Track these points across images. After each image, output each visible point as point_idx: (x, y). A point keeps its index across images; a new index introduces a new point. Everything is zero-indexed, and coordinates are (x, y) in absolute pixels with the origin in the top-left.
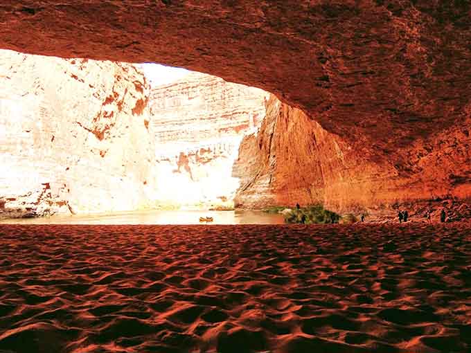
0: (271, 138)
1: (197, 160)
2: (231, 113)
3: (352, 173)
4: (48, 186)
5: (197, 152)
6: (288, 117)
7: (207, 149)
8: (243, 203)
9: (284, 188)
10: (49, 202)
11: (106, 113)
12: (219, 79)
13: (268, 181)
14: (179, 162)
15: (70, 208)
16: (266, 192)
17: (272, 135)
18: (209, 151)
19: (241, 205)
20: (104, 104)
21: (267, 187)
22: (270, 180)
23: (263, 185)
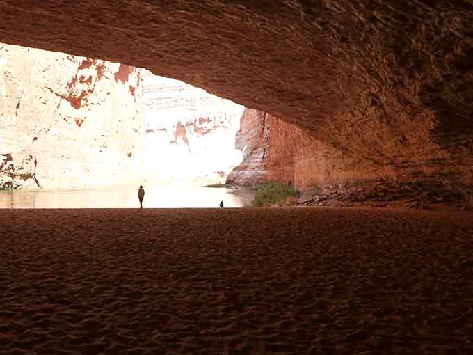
1: (195, 130)
4: (9, 157)
5: (195, 121)
7: (207, 118)
8: (235, 179)
10: (11, 174)
11: (83, 77)
14: (177, 132)
15: (37, 181)
18: (209, 121)
19: (233, 181)
20: (80, 68)
21: (260, 162)
22: (264, 154)
23: (256, 160)
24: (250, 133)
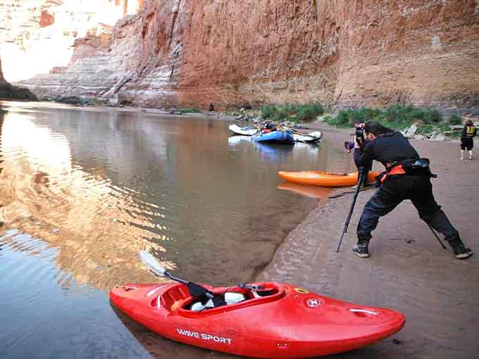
0: (175, 17)
8: (133, 99)
9: (193, 84)
16: (164, 88)
17: (176, 13)
19: (129, 102)
22: (172, 73)
23: (160, 79)
24: (125, 53)
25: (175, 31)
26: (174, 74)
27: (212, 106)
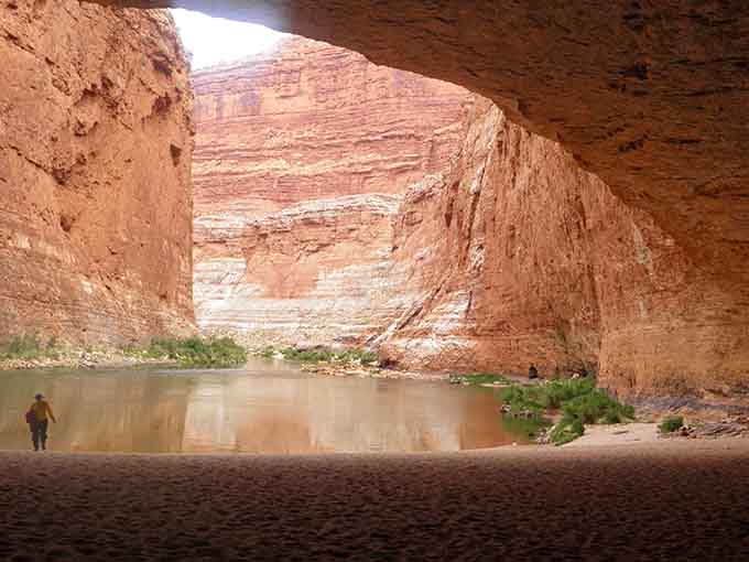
0: (475, 201)
2: (379, 137)
3: (673, 303)
6: (518, 154)
8: (401, 357)
9: (500, 327)
11: (82, 126)
12: (355, 56)
13: (464, 307)
16: (457, 334)
17: (477, 194)
19: (394, 363)
20: (77, 104)
21: (459, 321)
22: (470, 305)
23: (451, 316)
24: (419, 254)
25: (475, 226)
26: (472, 307)
27: (532, 369)
